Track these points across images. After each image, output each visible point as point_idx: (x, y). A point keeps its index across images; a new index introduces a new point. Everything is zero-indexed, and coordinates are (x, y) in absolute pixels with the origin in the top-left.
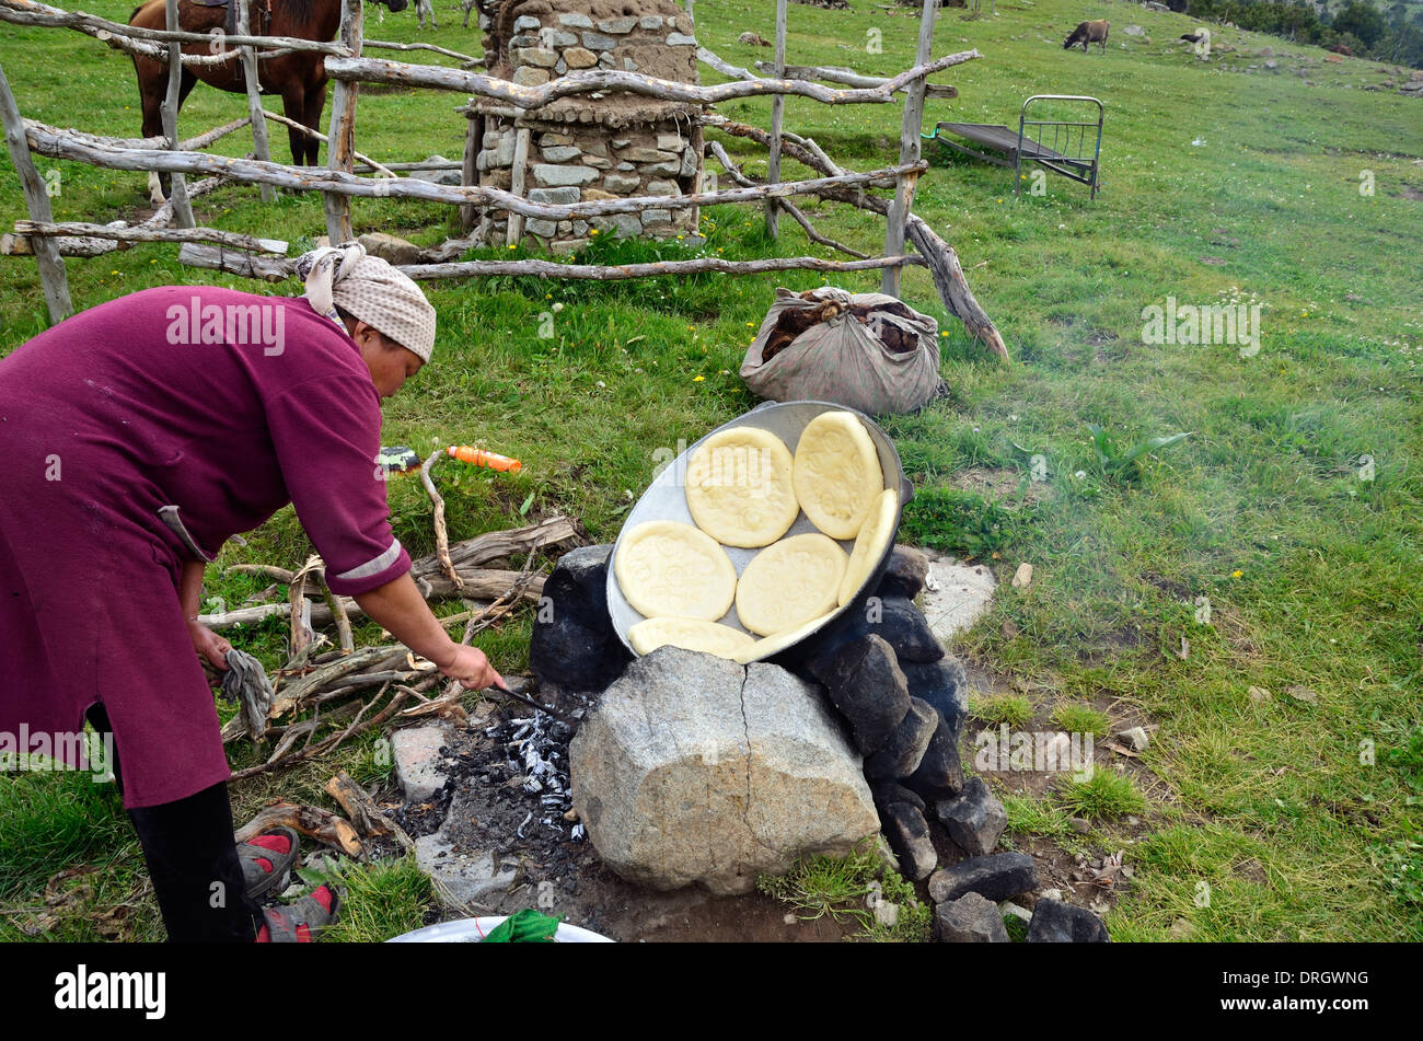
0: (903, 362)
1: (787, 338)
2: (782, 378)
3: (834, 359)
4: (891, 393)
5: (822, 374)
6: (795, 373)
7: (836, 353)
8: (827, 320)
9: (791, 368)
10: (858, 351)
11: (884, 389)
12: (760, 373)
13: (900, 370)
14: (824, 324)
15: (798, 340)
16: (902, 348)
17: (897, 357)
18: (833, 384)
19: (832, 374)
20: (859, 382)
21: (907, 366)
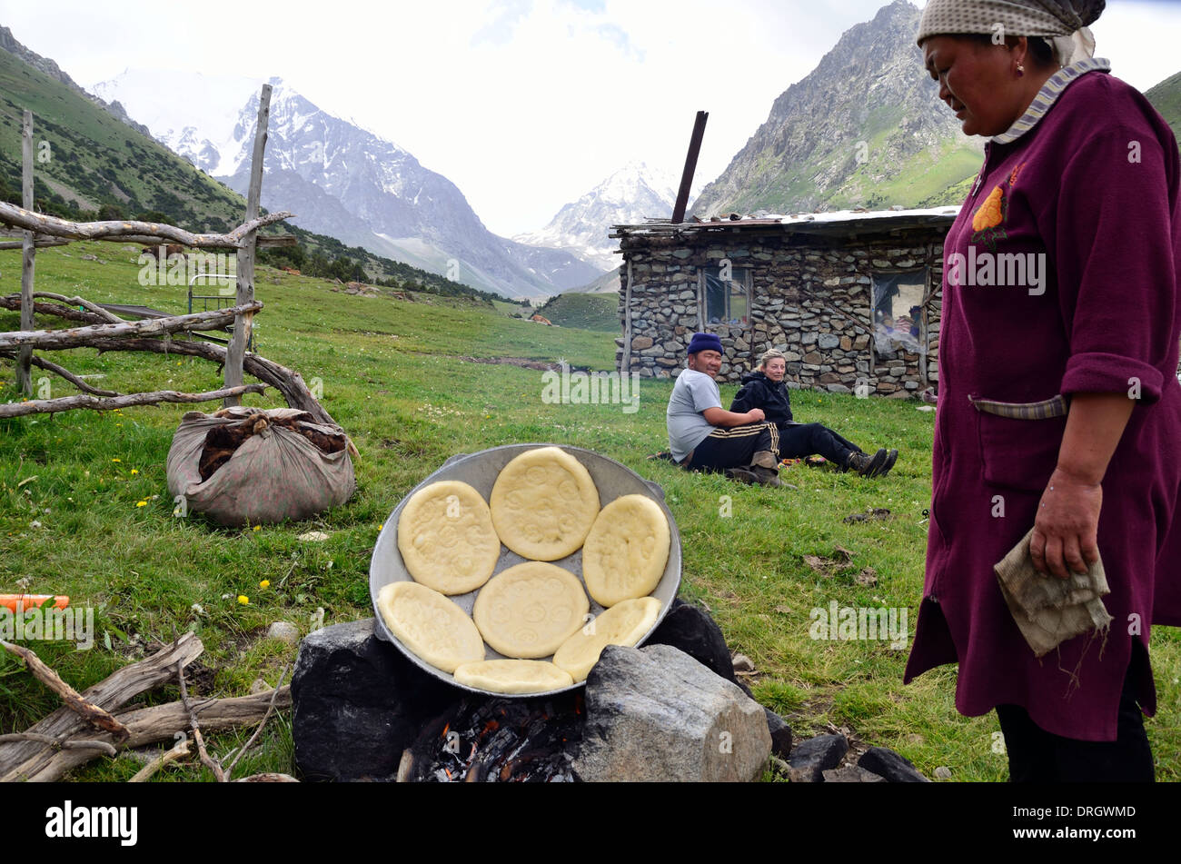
0: (336, 461)
1: (225, 453)
2: (231, 490)
3: (276, 465)
4: (334, 489)
5: (269, 481)
6: (243, 483)
7: (278, 460)
8: (259, 433)
9: (240, 479)
10: (299, 455)
11: (329, 486)
12: (207, 489)
13: (336, 467)
14: (257, 437)
15: (238, 453)
16: (332, 449)
17: (331, 456)
18: (281, 489)
19: (279, 479)
20: (306, 483)
21: (340, 463)
